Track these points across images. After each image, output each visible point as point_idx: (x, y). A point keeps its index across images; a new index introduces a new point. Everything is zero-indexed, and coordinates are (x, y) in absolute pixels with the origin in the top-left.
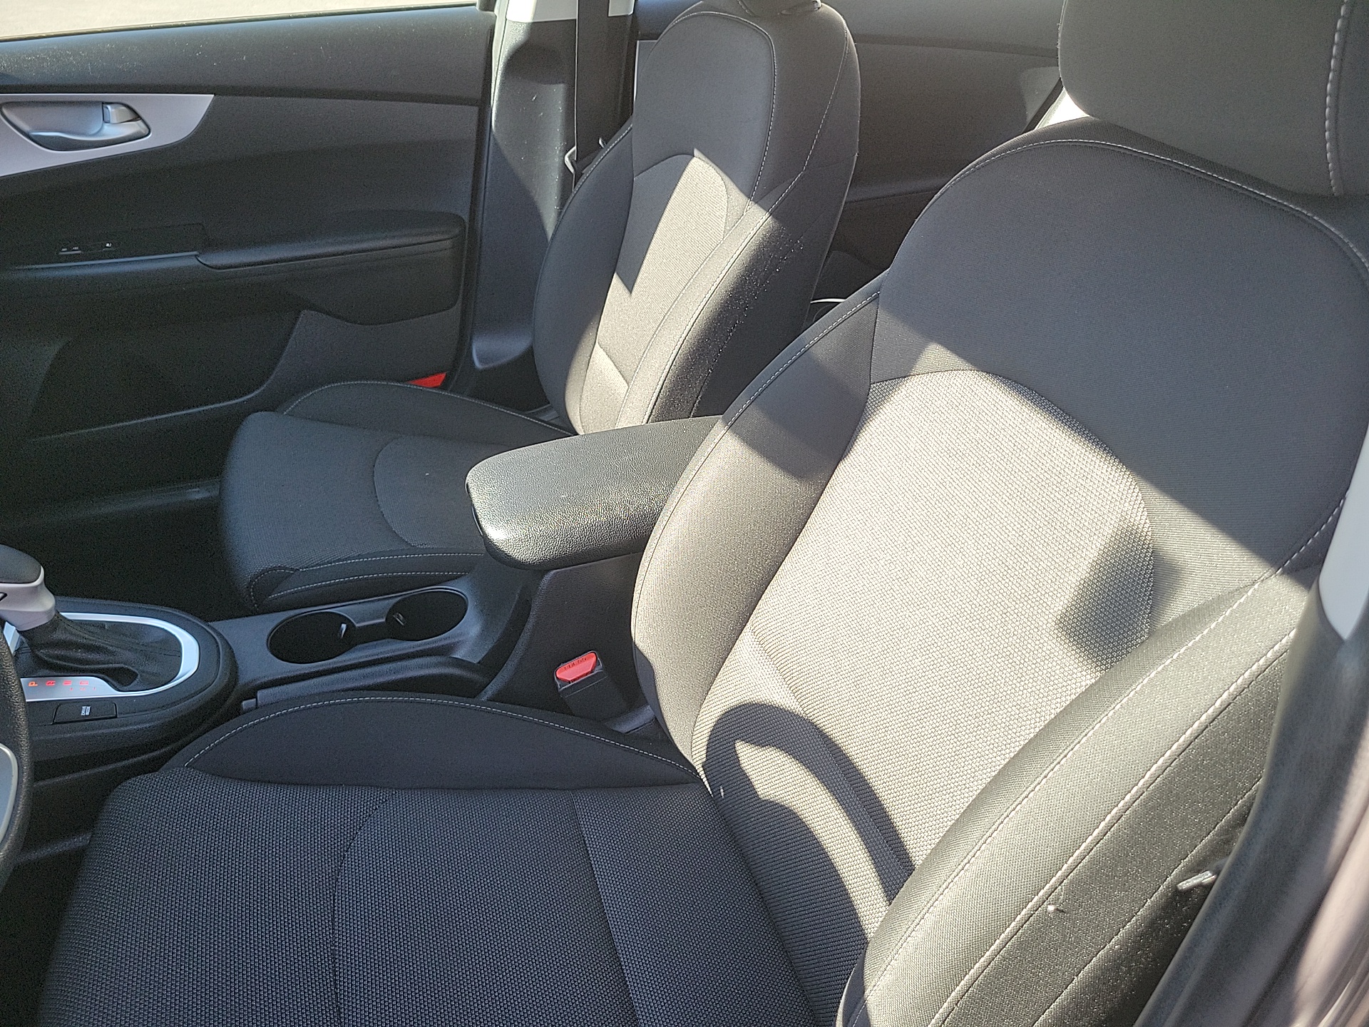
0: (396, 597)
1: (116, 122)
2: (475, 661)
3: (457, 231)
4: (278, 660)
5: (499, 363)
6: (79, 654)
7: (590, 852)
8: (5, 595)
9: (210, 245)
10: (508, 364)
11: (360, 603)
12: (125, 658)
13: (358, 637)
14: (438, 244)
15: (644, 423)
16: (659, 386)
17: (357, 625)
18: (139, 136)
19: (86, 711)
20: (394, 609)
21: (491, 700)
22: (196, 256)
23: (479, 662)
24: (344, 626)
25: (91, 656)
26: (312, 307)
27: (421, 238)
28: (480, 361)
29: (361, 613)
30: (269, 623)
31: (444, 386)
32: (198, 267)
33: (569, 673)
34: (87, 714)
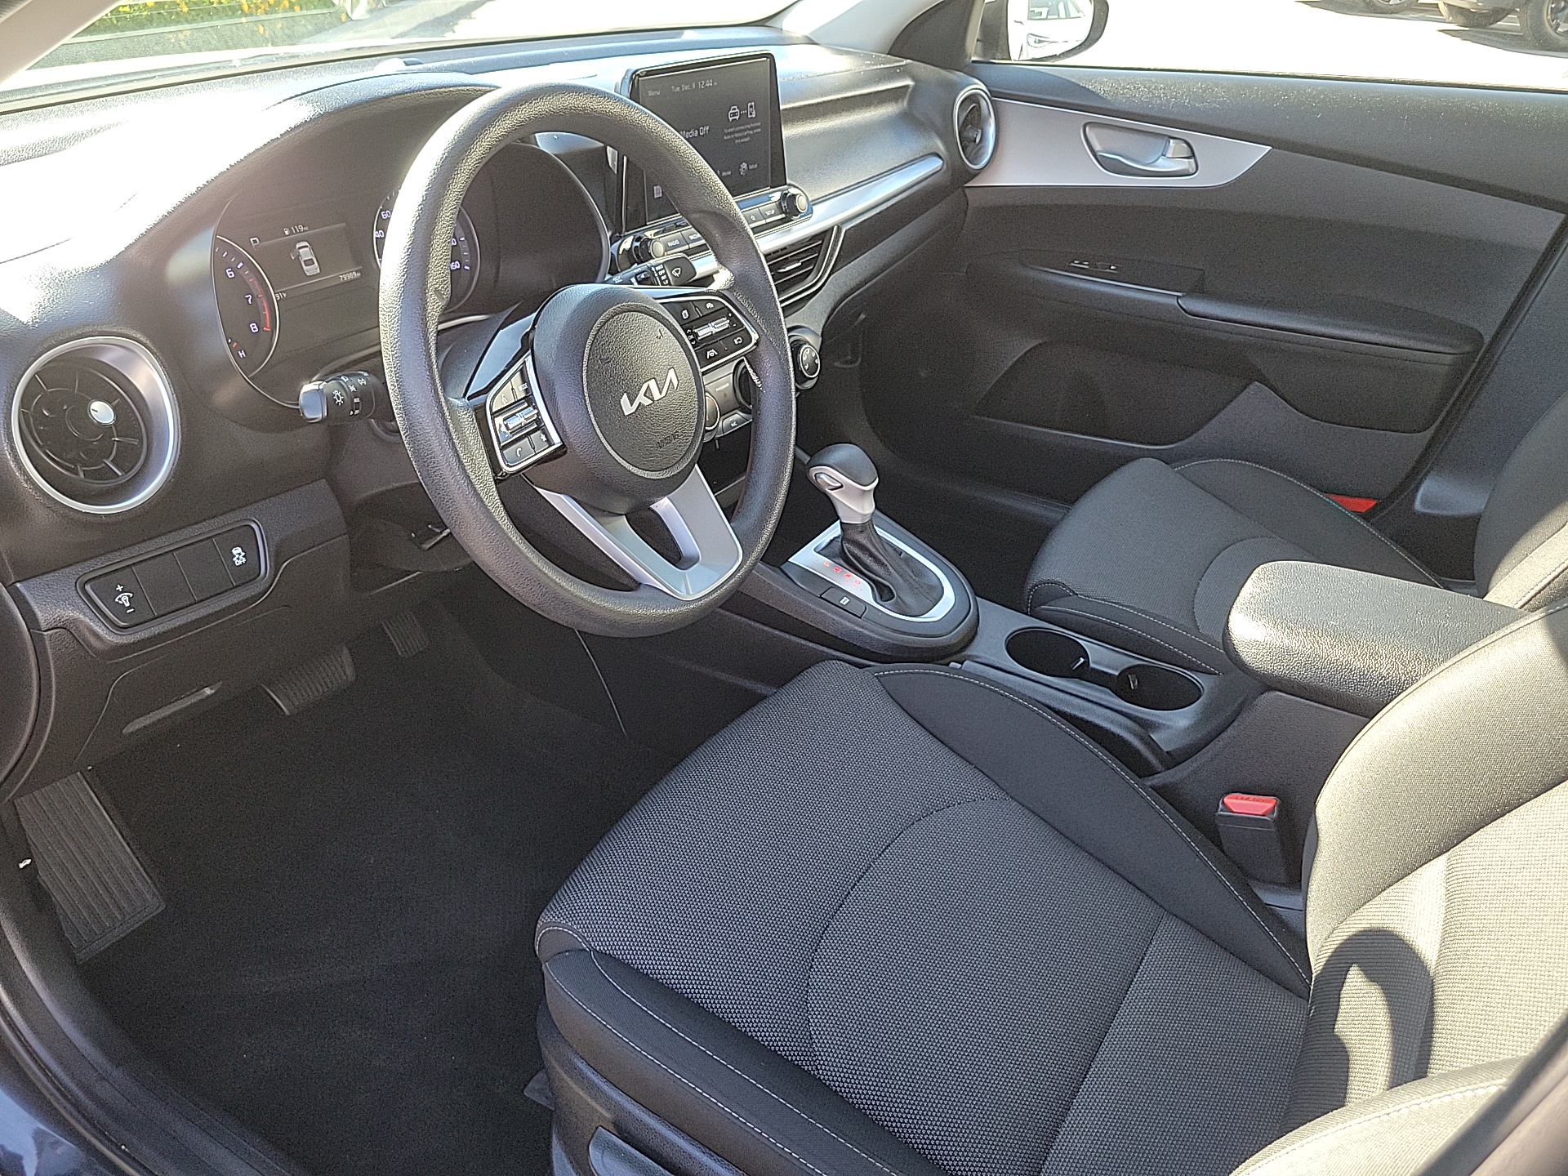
0: (1141, 660)
1: (1170, 156)
2: (1165, 749)
3: (1468, 348)
4: (1006, 652)
5: (1445, 513)
6: (868, 561)
7: (1140, 970)
8: (842, 486)
9: (1199, 290)
10: (1453, 518)
11: (1107, 648)
12: (893, 580)
13: (1086, 674)
14: (1438, 355)
15: (1517, 607)
16: (1556, 573)
17: (1092, 665)
18: (1186, 173)
19: (845, 601)
20: (1131, 669)
21: (1153, 787)
22: (1178, 297)
23: (1167, 752)
24: (1082, 660)
25: (875, 567)
26: (1264, 381)
27: (1419, 344)
28: (1423, 503)
29: (1101, 656)
30: (1021, 622)
31: (1366, 517)
32: (1175, 308)
33: (1239, 804)
34: (844, 604)
